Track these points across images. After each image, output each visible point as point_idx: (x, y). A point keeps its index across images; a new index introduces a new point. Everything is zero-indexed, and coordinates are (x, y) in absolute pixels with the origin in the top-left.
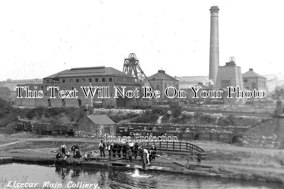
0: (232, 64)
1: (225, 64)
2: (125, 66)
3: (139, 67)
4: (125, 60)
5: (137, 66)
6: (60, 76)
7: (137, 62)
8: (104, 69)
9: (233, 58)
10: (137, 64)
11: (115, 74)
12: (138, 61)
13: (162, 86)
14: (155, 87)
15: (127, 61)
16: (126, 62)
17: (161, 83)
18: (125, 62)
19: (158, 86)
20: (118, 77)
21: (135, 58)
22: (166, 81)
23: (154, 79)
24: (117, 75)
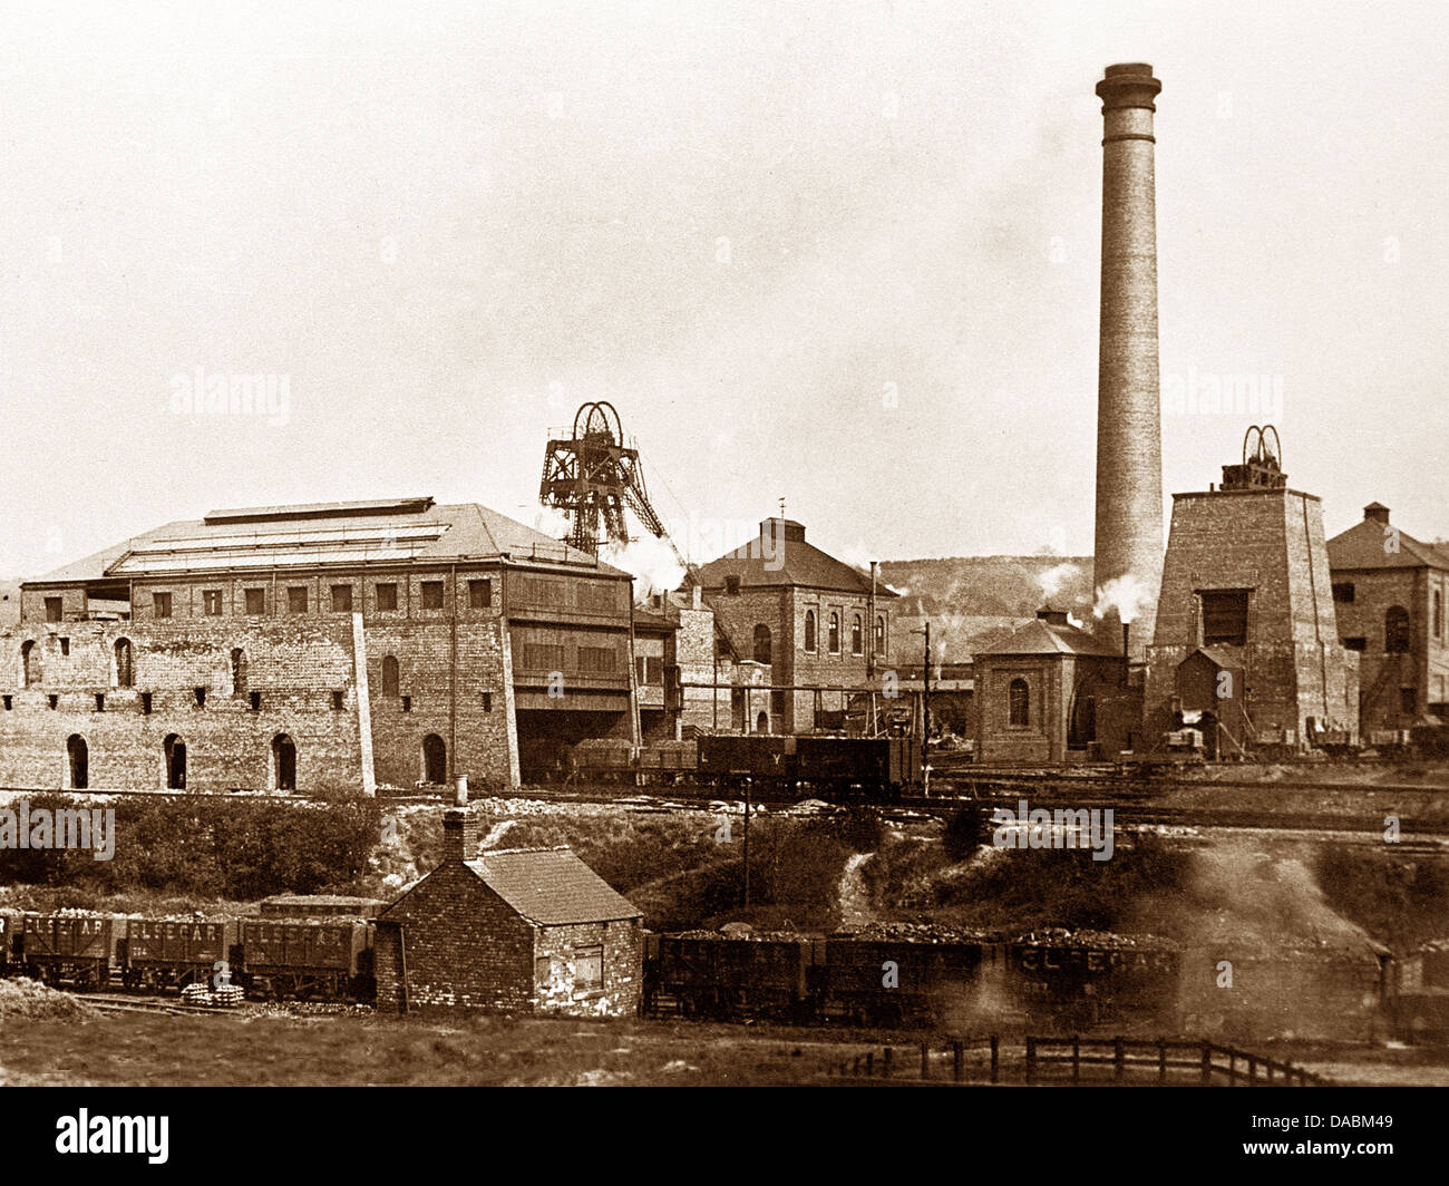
0: (1264, 476)
1: (1218, 480)
2: (552, 495)
3: (644, 502)
4: (553, 447)
5: (629, 490)
6: (134, 566)
7: (626, 461)
8: (426, 517)
9: (1269, 436)
10: (628, 480)
11: (514, 552)
12: (632, 455)
13: (787, 630)
14: (742, 637)
15: (561, 454)
16: (555, 464)
17: (786, 611)
18: (548, 464)
19: (761, 630)
20: (530, 576)
21: (616, 436)
22: (813, 597)
23: (732, 586)
24: (522, 558)
